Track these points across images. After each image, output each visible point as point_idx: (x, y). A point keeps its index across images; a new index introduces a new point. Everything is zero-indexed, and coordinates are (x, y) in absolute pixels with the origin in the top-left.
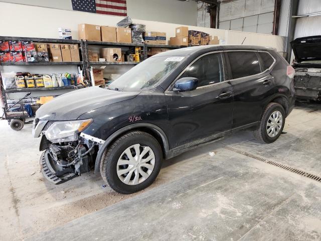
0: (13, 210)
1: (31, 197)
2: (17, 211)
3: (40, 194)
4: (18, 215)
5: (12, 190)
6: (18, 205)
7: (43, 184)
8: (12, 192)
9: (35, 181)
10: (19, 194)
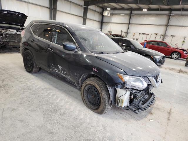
0: (172, 111)
1: (162, 110)
2: (171, 110)
3: (158, 108)
4: (171, 108)
5: (169, 120)
6: (169, 111)
7: (153, 111)
8: (170, 118)
9: (155, 115)
10: (166, 115)
